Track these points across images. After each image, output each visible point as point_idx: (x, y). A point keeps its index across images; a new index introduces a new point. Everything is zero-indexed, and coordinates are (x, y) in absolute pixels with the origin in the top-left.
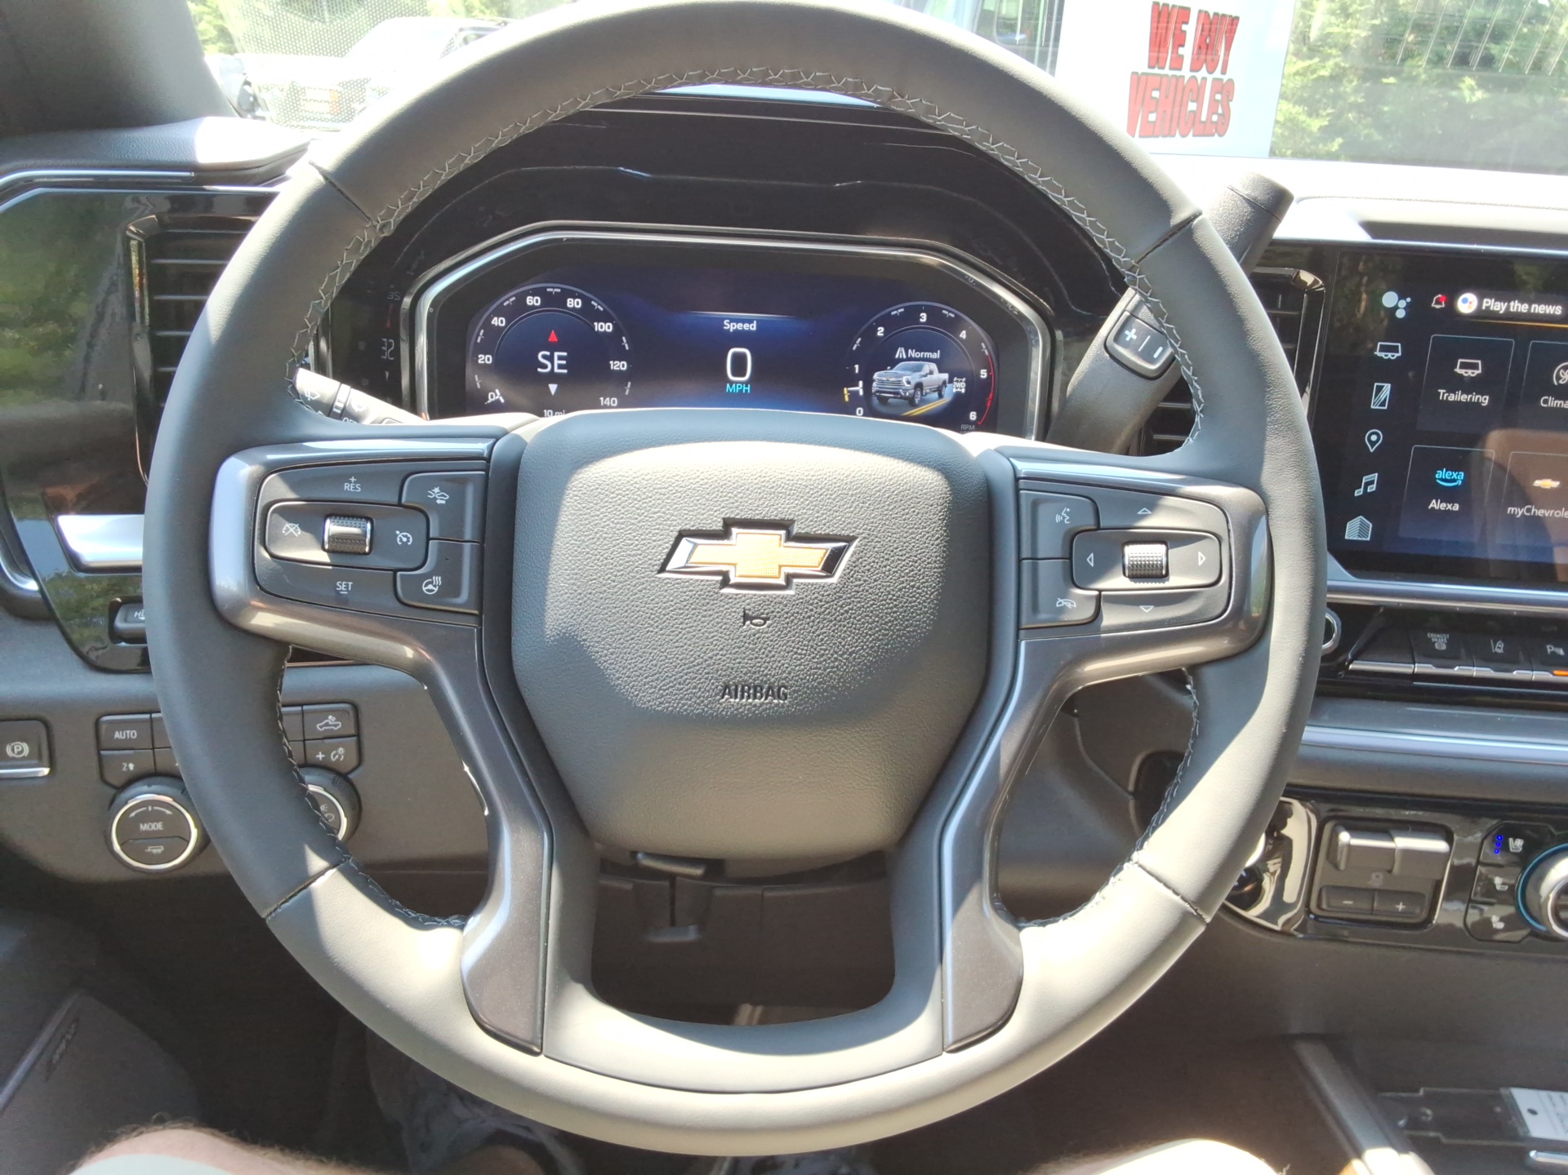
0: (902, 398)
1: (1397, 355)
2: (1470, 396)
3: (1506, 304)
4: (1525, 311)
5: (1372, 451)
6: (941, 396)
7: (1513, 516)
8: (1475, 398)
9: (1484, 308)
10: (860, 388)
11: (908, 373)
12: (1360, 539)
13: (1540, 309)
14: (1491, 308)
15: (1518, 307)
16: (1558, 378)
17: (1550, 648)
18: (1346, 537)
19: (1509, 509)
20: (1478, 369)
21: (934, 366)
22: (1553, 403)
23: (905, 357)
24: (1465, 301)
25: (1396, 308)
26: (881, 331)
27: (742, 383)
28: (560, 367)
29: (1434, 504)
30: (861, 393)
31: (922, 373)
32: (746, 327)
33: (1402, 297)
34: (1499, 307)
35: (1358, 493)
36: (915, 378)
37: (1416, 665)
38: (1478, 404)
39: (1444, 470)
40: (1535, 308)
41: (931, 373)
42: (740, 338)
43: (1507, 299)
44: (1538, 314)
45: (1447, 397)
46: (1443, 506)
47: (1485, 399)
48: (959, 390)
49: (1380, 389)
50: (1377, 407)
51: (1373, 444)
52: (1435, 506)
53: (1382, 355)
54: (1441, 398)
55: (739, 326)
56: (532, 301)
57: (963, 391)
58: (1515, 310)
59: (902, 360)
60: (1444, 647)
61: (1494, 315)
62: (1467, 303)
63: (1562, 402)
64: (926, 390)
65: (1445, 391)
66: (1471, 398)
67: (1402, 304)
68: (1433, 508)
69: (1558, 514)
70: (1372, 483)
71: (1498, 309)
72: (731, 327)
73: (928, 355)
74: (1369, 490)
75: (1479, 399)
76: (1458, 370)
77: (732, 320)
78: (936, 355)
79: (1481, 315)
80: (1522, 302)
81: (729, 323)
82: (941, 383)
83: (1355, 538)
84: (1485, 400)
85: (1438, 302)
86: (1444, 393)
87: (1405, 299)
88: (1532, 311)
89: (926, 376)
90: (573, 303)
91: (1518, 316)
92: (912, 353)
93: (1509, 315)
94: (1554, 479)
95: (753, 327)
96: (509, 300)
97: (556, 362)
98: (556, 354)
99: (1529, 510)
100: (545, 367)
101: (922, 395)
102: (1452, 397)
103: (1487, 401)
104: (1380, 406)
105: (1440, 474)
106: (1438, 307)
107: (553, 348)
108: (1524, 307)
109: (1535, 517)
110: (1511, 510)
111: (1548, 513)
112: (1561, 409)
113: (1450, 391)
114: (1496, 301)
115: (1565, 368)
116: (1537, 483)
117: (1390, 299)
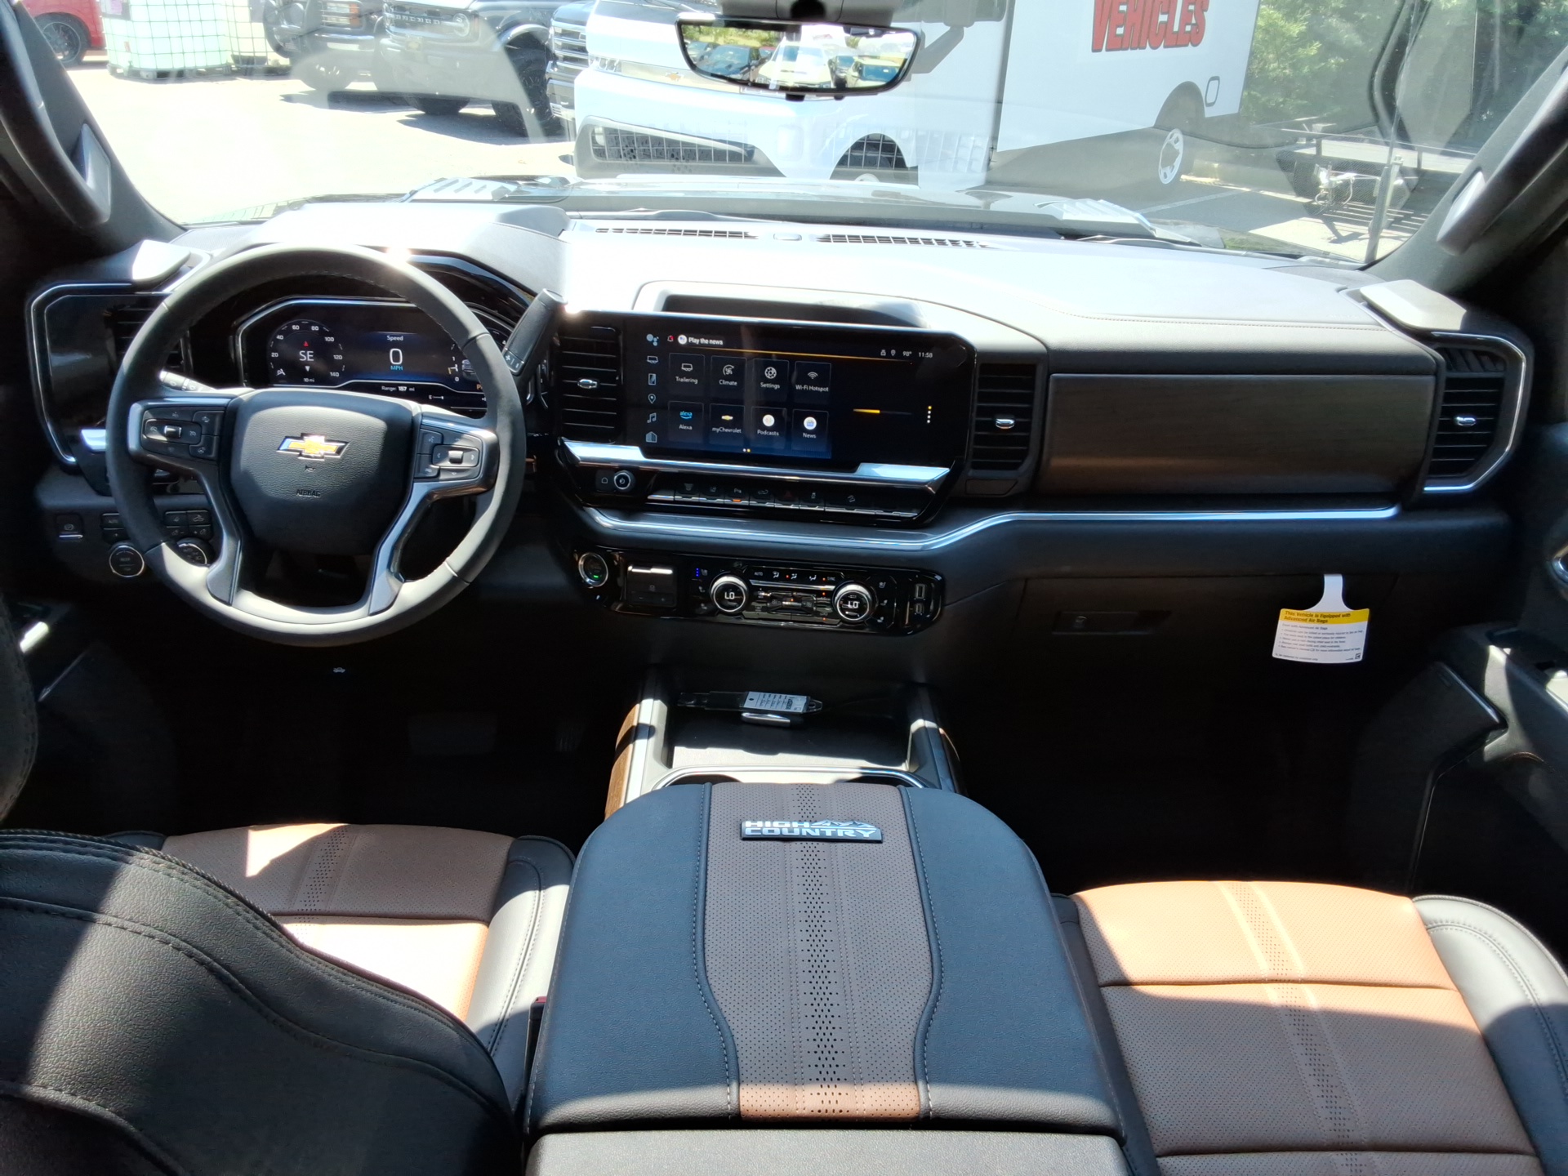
1: (655, 361)
2: (689, 379)
3: (699, 340)
5: (652, 403)
7: (715, 431)
8: (692, 380)
9: (690, 342)
10: (456, 368)
12: (653, 440)
13: (713, 342)
14: (693, 342)
15: (704, 341)
16: (726, 372)
18: (646, 440)
20: (691, 368)
22: (725, 383)
25: (653, 341)
27: (398, 365)
28: (310, 358)
29: (681, 427)
30: (457, 370)
32: (398, 339)
33: (655, 337)
34: (696, 341)
35: (649, 421)
37: (676, 497)
38: (694, 383)
42: (395, 344)
43: (699, 338)
44: (713, 344)
45: (680, 380)
46: (685, 427)
49: (651, 376)
51: (652, 400)
53: (650, 361)
54: (677, 380)
55: (395, 338)
56: (295, 327)
58: (703, 343)
60: (688, 489)
61: (695, 344)
62: (682, 340)
63: (728, 382)
66: (690, 381)
67: (655, 340)
69: (734, 431)
70: (654, 417)
72: (391, 339)
74: (653, 420)
76: (683, 368)
77: (391, 336)
79: (689, 344)
80: (705, 339)
81: (389, 338)
83: (651, 440)
84: (696, 382)
85: (670, 339)
86: (678, 378)
88: (710, 343)
90: (315, 328)
91: (704, 345)
93: (700, 345)
94: (730, 415)
95: (402, 339)
96: (284, 327)
97: (308, 356)
98: (308, 352)
99: (723, 430)
100: (303, 358)
102: (682, 380)
104: (651, 383)
105: (682, 413)
106: (670, 341)
107: (306, 349)
108: (706, 342)
109: (725, 432)
110: (714, 429)
111: (730, 431)
112: (729, 386)
113: (681, 377)
114: (695, 339)
115: (728, 368)
116: (724, 417)
117: (650, 337)
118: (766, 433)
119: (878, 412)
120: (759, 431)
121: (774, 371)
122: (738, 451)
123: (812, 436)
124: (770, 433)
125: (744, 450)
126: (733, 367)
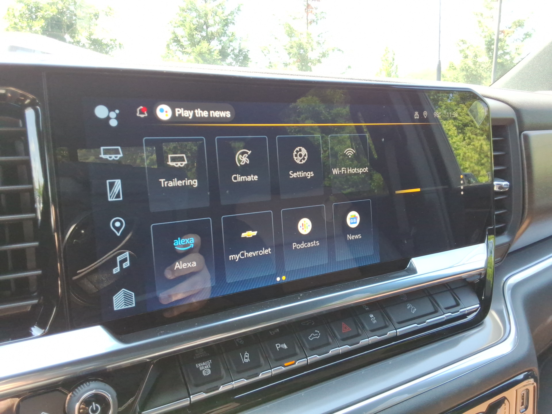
1: (119, 156)
2: (184, 181)
3: (192, 112)
4: (207, 116)
5: (118, 234)
7: (233, 261)
8: (188, 182)
9: (177, 115)
12: (127, 307)
13: (216, 114)
14: (183, 115)
15: (201, 113)
16: (240, 161)
17: (278, 346)
18: (115, 309)
19: (230, 257)
20: (184, 161)
22: (240, 178)
24: (162, 110)
25: (108, 118)
33: (111, 109)
34: (188, 114)
37: (191, 396)
38: (191, 186)
39: (179, 238)
40: (213, 114)
43: (192, 109)
44: (216, 118)
45: (167, 184)
47: (195, 182)
49: (112, 185)
50: (114, 200)
51: (118, 229)
52: (179, 266)
53: (107, 157)
54: (163, 186)
58: (200, 116)
60: (209, 372)
61: (186, 120)
63: (246, 177)
65: (164, 180)
66: (185, 183)
67: (113, 115)
68: (178, 269)
69: (261, 253)
70: (125, 260)
71: (188, 115)
74: (124, 267)
75: (190, 182)
76: (170, 163)
80: (203, 109)
83: (123, 308)
85: (142, 112)
86: (164, 182)
87: (114, 111)
88: (211, 116)
91: (202, 120)
93: (196, 120)
94: (253, 231)
99: (243, 255)
102: (171, 184)
103: (196, 184)
104: (116, 198)
105: (177, 243)
106: (142, 116)
108: (205, 114)
109: (248, 258)
110: (231, 257)
111: (255, 254)
112: (245, 183)
113: (169, 179)
114: (184, 110)
115: (242, 154)
116: (244, 235)
117: (101, 111)
118: (303, 245)
119: (418, 190)
120: (295, 245)
121: (304, 151)
122: (270, 284)
123: (357, 237)
124: (309, 245)
125: (278, 279)
126: (250, 152)
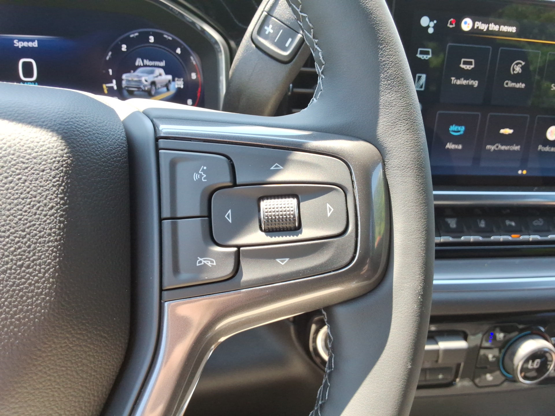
0: (143, 91)
1: (429, 57)
2: (468, 81)
3: (487, 25)
4: (497, 30)
6: (168, 90)
7: (489, 150)
8: (471, 82)
9: (475, 27)
10: (114, 84)
11: (145, 75)
13: (505, 29)
14: (479, 28)
15: (493, 27)
16: (514, 70)
17: (508, 222)
20: (472, 65)
21: (162, 71)
22: (511, 84)
23: (142, 65)
24: (466, 23)
25: (428, 27)
26: (124, 48)
27: (31, 82)
30: (115, 88)
31: (155, 75)
32: (30, 44)
33: (431, 20)
34: (483, 27)
36: (150, 78)
38: (472, 86)
39: (454, 125)
40: (502, 28)
41: (160, 75)
42: (27, 52)
43: (488, 23)
44: (504, 32)
45: (456, 82)
46: (453, 146)
48: (179, 86)
49: (420, 78)
50: (418, 89)
52: (449, 146)
53: (421, 56)
54: (452, 83)
55: (25, 44)
57: (182, 87)
58: (492, 29)
59: (141, 66)
60: (455, 226)
61: (482, 32)
62: (467, 25)
63: (515, 84)
64: (158, 86)
65: (454, 78)
66: (468, 83)
67: (432, 24)
68: (448, 148)
69: (512, 148)
72: (19, 44)
73: (157, 63)
76: (462, 66)
77: (20, 40)
78: (163, 64)
79: (474, 31)
80: (495, 24)
81: (18, 42)
82: (167, 81)
84: (476, 84)
85: (451, 24)
86: (454, 80)
87: (433, 21)
88: (501, 30)
89: (157, 77)
91: (493, 33)
92: (147, 62)
93: (488, 32)
94: (510, 128)
95: (35, 44)
99: (497, 147)
101: (156, 88)
102: (459, 82)
104: (420, 88)
105: (452, 128)
106: (451, 26)
108: (496, 28)
109: (500, 151)
110: (488, 147)
111: (507, 148)
112: (514, 89)
113: (458, 78)
114: (482, 23)
115: (517, 64)
116: (502, 131)
117: (425, 21)
118: (547, 149)
120: (540, 147)
122: (511, 174)
125: (520, 172)
126: (523, 63)
